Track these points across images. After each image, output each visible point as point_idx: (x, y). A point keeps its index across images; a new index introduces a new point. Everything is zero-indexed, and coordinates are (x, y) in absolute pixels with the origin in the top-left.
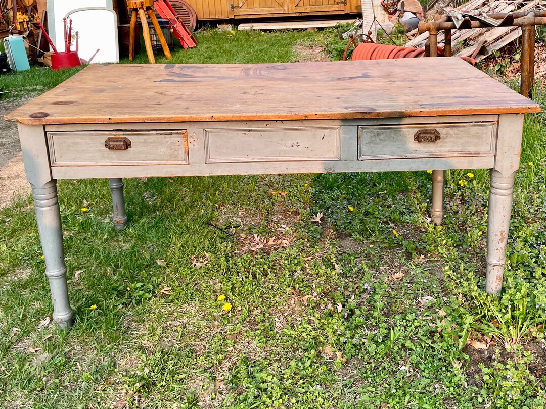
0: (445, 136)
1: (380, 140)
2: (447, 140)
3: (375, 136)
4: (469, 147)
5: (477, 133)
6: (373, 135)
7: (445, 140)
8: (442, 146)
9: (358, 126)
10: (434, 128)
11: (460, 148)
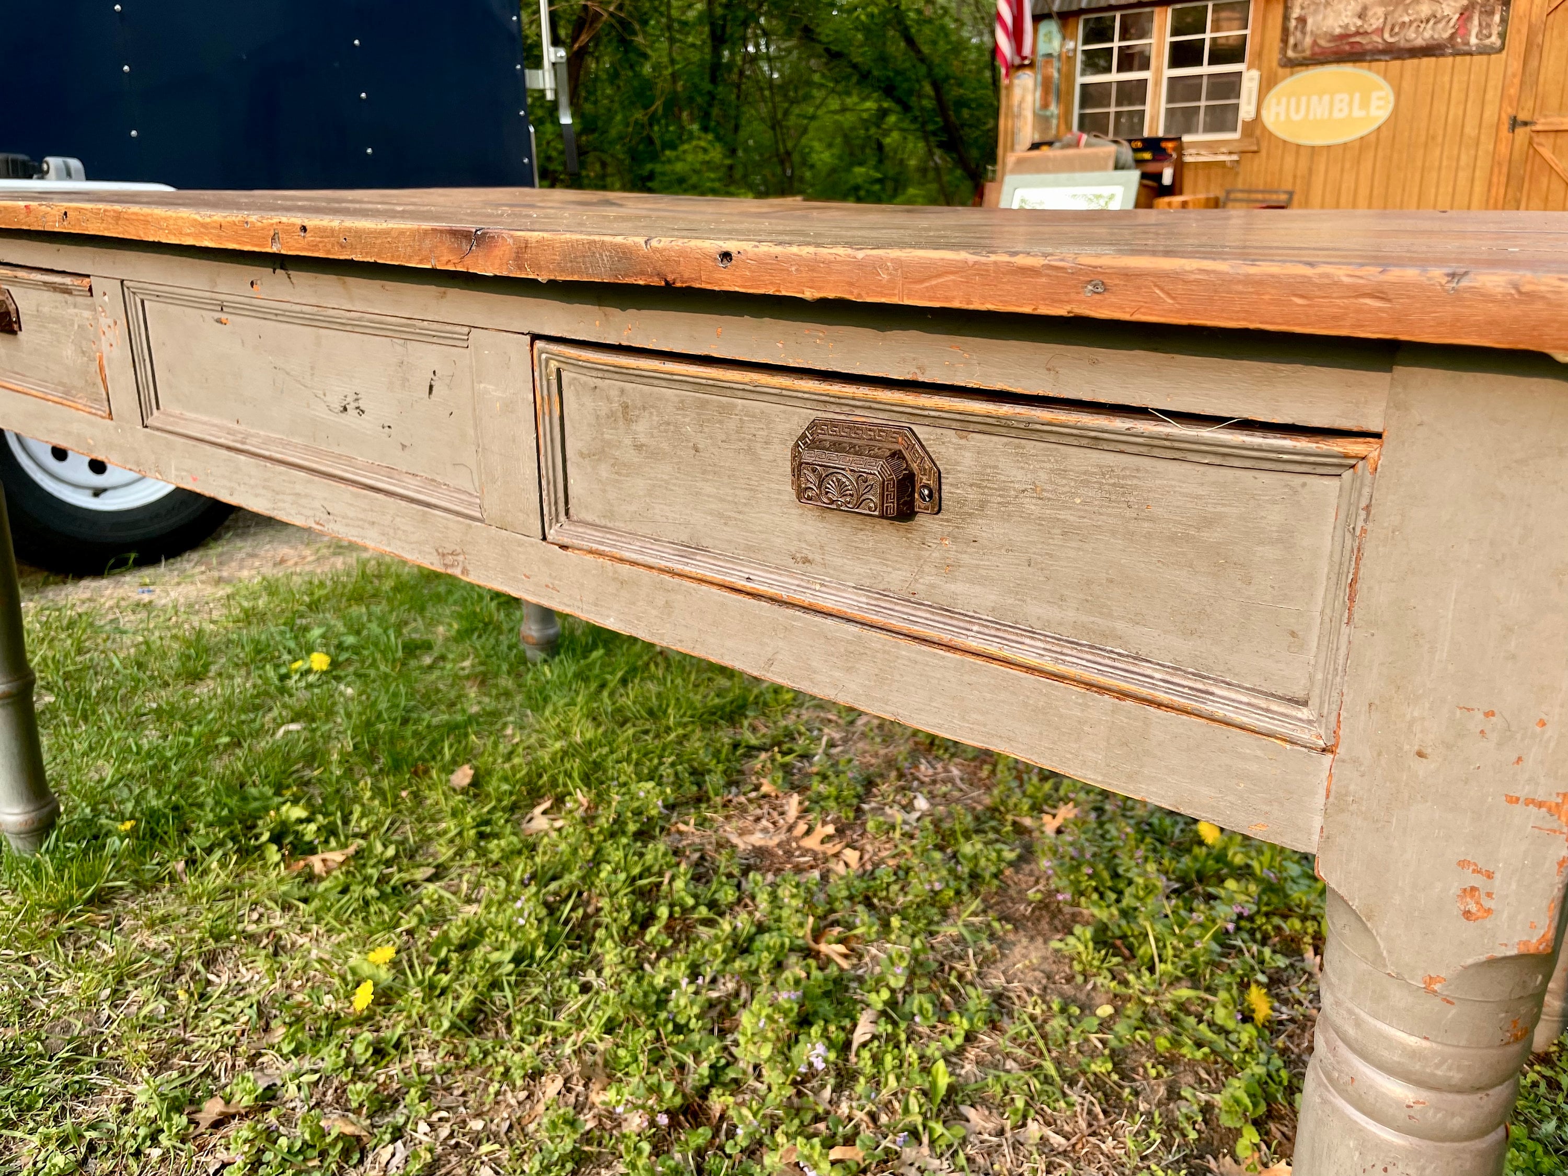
0: (973, 495)
1: (639, 447)
2: (980, 528)
3: (611, 415)
4: (1138, 620)
5: (1208, 522)
6: (604, 409)
7: (972, 530)
8: (949, 568)
9: (535, 337)
10: (904, 422)
11: (1070, 615)
